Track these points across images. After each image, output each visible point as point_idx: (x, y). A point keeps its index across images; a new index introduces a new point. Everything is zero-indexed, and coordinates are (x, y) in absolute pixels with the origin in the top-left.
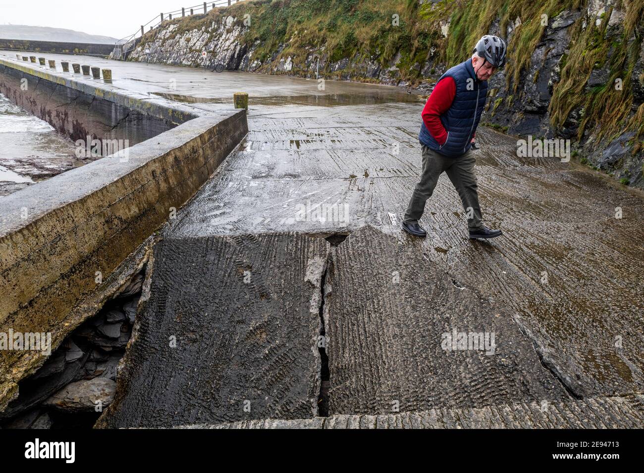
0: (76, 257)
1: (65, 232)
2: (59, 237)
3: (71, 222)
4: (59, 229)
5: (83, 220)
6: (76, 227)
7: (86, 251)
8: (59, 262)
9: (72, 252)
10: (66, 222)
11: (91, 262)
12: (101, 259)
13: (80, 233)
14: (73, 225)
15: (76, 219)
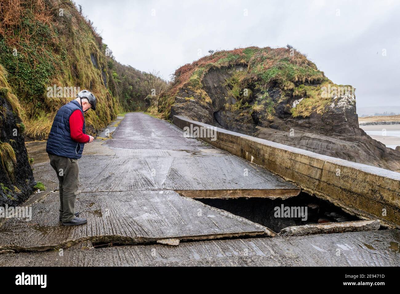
0: (349, 188)
1: (351, 177)
2: (348, 176)
3: (355, 176)
4: (349, 174)
5: (360, 180)
6: (356, 179)
7: (354, 190)
8: (342, 183)
9: (349, 185)
10: (353, 174)
11: (353, 195)
12: (358, 199)
13: (356, 183)
14: (355, 178)
15: (358, 177)
